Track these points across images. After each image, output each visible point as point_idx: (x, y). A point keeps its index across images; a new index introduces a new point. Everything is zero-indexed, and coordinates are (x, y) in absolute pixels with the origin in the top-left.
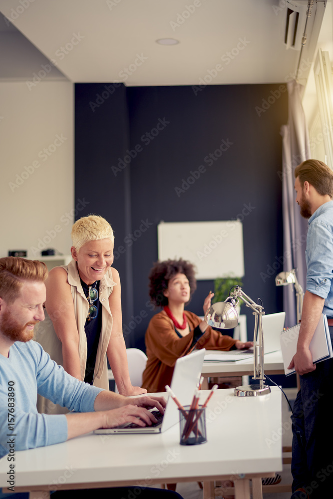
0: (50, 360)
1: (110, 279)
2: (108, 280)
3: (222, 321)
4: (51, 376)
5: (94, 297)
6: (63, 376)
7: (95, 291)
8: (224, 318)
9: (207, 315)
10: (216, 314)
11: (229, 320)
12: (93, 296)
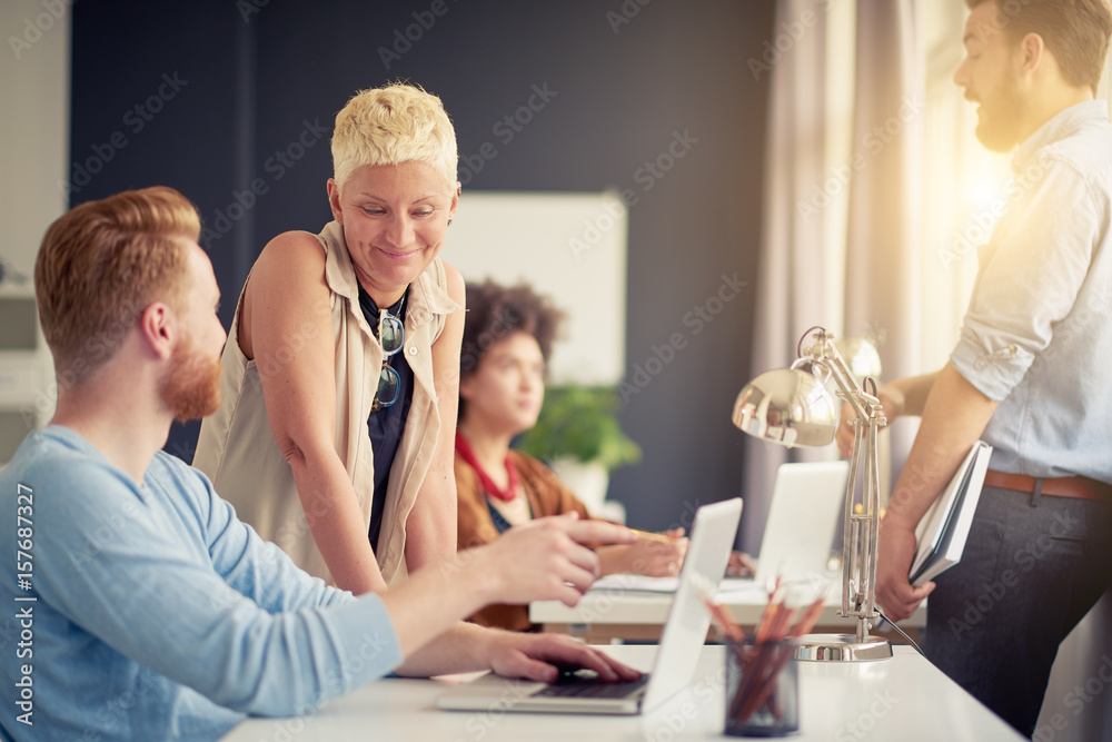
0: (235, 520)
1: (440, 290)
2: (435, 292)
3: (789, 423)
4: (244, 563)
5: (393, 341)
6: (280, 565)
7: (396, 322)
8: (797, 414)
9: (743, 406)
10: (771, 403)
11: (811, 424)
12: (389, 338)
